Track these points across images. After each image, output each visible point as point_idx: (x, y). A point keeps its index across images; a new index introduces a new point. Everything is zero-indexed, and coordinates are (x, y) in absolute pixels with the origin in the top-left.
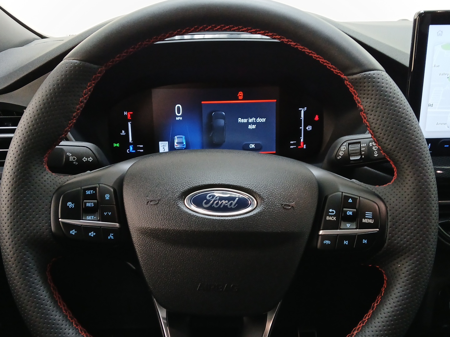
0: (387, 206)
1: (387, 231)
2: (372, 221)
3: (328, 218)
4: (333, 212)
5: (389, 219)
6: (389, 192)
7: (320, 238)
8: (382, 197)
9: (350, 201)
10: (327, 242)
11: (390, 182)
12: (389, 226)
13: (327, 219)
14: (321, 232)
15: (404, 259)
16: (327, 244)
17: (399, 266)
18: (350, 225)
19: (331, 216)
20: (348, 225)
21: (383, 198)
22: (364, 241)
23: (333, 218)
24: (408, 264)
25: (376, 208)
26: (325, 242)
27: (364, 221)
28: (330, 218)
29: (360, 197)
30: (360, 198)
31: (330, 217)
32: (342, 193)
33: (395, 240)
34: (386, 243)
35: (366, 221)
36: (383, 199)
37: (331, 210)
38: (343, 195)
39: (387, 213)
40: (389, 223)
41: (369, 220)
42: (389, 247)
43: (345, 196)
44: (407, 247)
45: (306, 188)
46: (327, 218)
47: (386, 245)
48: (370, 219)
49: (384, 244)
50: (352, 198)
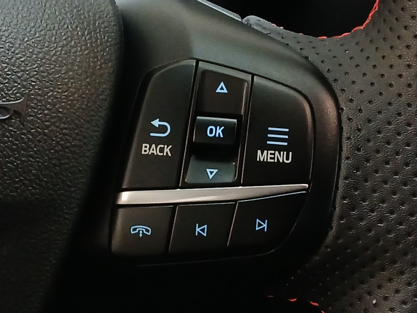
0: (343, 105)
1: (337, 188)
2: (287, 159)
3: (146, 149)
4: (163, 129)
5: (345, 148)
6: (351, 58)
7: (121, 215)
8: (327, 75)
9: (222, 89)
10: (142, 230)
11: (361, 24)
12: (343, 173)
13: (143, 153)
14: (125, 197)
15: (390, 280)
16: (141, 235)
17: (374, 302)
18: (215, 171)
19: (157, 141)
20: (211, 173)
21: (330, 77)
22: (260, 225)
23: (162, 150)
24: (400, 296)
25: (304, 110)
26: (135, 230)
27: (262, 156)
28: (155, 150)
29: (253, 75)
30: (255, 77)
31: (154, 146)
32: (198, 61)
33: (362, 220)
34: (332, 228)
35: (269, 156)
36: (331, 80)
37: (156, 123)
38: (199, 72)
39: (340, 129)
40: (344, 163)
41: (277, 153)
42: (341, 241)
43: (205, 72)
44: (398, 243)
45: (71, 46)
46: (144, 149)
47: (332, 233)
48: (279, 149)
49: (325, 234)
50: (228, 80)
